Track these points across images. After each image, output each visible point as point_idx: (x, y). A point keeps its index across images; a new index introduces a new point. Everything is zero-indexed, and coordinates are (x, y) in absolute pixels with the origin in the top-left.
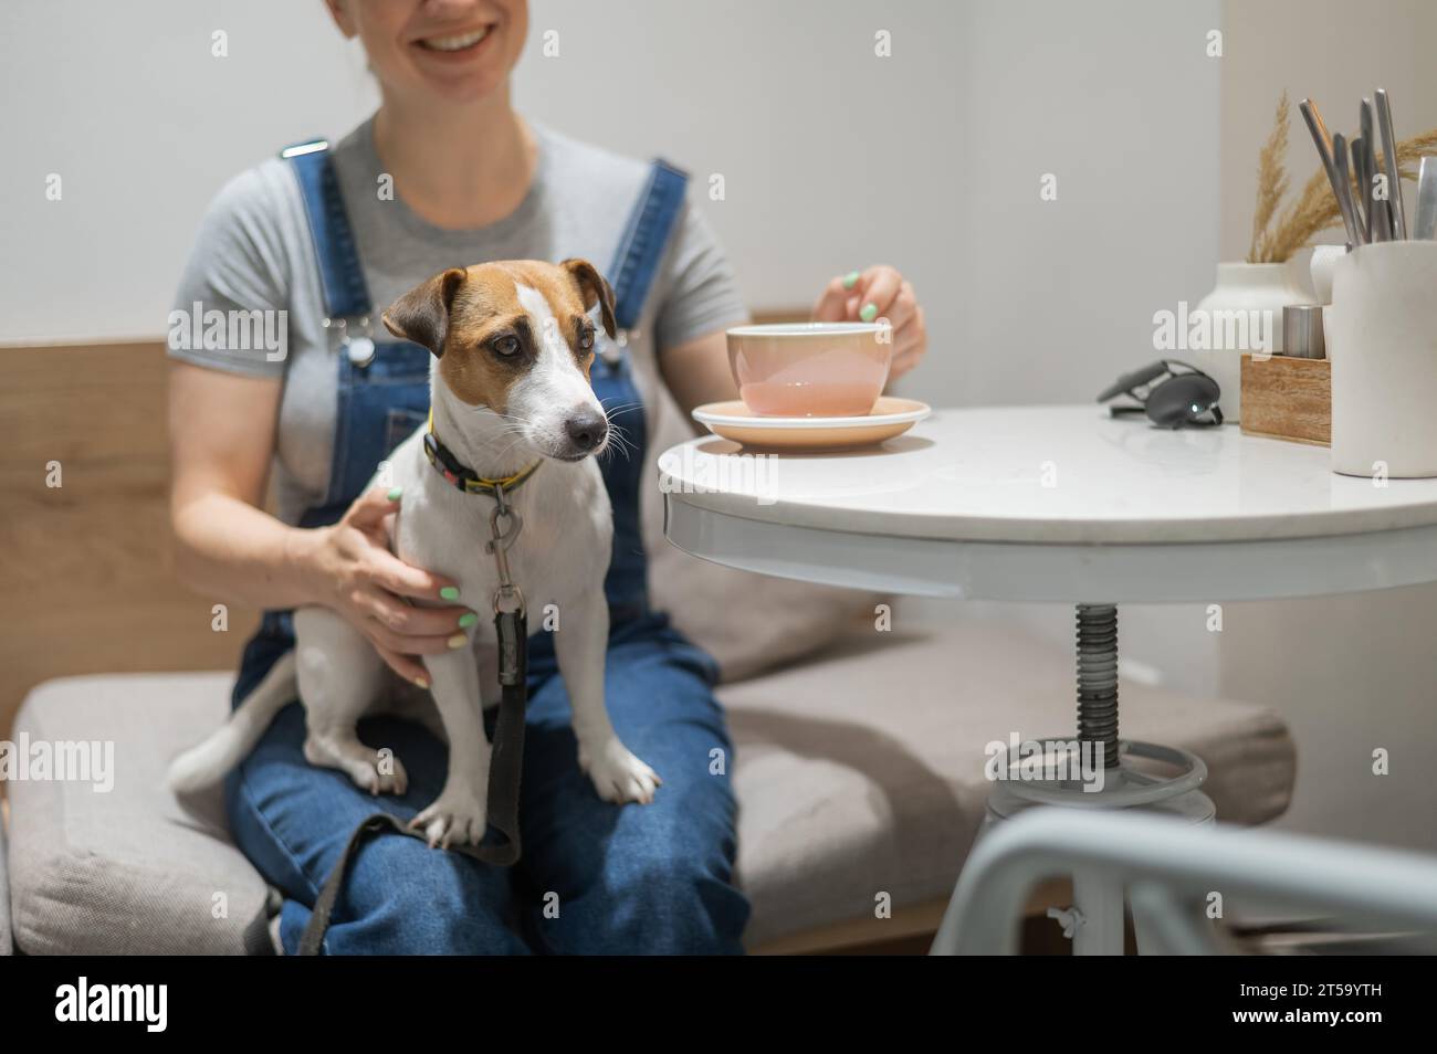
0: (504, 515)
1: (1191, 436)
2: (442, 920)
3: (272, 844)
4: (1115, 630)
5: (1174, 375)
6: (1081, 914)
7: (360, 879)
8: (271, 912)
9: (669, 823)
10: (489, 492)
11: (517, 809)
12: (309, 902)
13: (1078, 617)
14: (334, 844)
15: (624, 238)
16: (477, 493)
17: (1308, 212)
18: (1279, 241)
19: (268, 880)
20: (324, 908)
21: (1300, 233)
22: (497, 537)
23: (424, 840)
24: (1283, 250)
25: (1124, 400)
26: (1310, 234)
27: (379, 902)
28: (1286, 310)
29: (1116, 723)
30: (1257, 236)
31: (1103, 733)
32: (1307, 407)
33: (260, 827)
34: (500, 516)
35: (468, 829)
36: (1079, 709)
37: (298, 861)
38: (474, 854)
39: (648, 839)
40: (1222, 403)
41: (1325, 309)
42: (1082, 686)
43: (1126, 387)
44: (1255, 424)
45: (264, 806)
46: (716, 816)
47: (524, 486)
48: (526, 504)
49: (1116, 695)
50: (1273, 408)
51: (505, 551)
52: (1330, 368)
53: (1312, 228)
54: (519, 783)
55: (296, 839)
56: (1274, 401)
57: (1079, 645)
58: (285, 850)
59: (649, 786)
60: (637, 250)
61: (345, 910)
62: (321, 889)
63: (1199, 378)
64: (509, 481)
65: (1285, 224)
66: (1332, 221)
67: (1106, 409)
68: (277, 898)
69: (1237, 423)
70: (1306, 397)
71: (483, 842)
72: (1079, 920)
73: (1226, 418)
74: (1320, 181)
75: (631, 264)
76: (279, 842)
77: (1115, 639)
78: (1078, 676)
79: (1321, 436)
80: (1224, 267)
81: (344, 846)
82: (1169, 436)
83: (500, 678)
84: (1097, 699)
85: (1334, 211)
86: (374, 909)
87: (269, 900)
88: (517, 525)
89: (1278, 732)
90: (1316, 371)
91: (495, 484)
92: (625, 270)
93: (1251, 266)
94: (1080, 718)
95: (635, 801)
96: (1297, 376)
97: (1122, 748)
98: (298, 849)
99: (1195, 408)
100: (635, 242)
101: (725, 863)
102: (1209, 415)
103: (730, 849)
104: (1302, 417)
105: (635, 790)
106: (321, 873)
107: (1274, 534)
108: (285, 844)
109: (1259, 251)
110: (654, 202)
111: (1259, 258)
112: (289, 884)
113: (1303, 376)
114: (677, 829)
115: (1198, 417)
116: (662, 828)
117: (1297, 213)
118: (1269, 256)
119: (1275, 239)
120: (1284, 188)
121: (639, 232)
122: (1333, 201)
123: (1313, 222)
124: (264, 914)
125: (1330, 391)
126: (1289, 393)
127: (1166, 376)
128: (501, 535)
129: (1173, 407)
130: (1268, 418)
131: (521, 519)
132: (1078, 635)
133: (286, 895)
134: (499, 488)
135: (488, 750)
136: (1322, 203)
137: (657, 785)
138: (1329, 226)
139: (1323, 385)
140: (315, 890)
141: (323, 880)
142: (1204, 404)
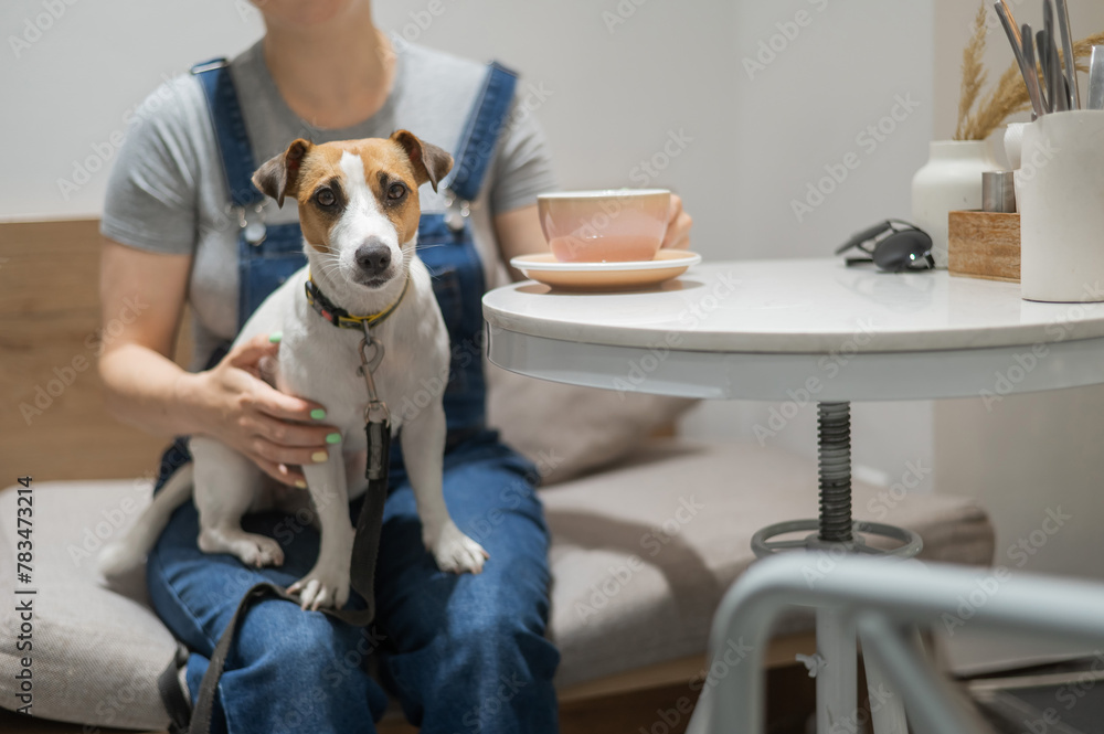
0: (369, 345)
1: (909, 279)
2: (312, 666)
3: (179, 609)
4: (849, 431)
5: (896, 231)
6: (823, 658)
7: (248, 634)
8: (179, 663)
9: (495, 588)
10: (358, 326)
11: (373, 577)
12: (207, 654)
13: (819, 421)
14: (227, 608)
15: (467, 127)
16: (348, 327)
17: (1002, 99)
18: (979, 124)
19: (177, 637)
20: (219, 658)
21: (996, 116)
22: (365, 362)
23: (298, 603)
24: (983, 130)
25: (855, 253)
26: (1003, 117)
27: (261, 652)
28: (984, 175)
29: (850, 506)
30: (961, 120)
31: (839, 514)
32: (1003, 252)
33: (170, 597)
34: (366, 347)
35: (334, 597)
36: (820, 495)
37: (199, 623)
38: (338, 616)
39: (477, 601)
40: (934, 251)
41: (1015, 172)
42: (823, 476)
43: (857, 242)
44: (961, 267)
45: (173, 580)
46: (533, 584)
47: (386, 321)
48: (387, 335)
49: (849, 484)
50: (975, 255)
51: (371, 373)
52: (1019, 220)
53: (1005, 112)
54: (376, 557)
55: (198, 605)
56: (974, 248)
57: (820, 443)
58: (189, 614)
59: (479, 559)
60: (476, 136)
61: (235, 660)
62: (217, 644)
63: (915, 233)
64: (373, 318)
65: (984, 109)
66: (1021, 106)
67: (841, 260)
68: (185, 652)
69: (946, 269)
70: (1000, 244)
71: (345, 607)
72: (821, 662)
73: (938, 263)
74: (1011, 74)
75: (472, 148)
76: (185, 608)
77: (849, 439)
78: (820, 469)
79: (1013, 274)
80: (935, 144)
81: (235, 610)
82: (892, 278)
83: (367, 474)
84: (834, 486)
85: (1023, 98)
86: (258, 658)
87: (178, 654)
88: (380, 352)
89: (980, 519)
90: (1008, 222)
91: (362, 320)
92: (467, 153)
93: (956, 143)
94: (821, 502)
95: (468, 571)
96: (994, 227)
97: (855, 527)
98: (200, 613)
99: (912, 257)
100: (475, 131)
101: (540, 621)
102: (924, 262)
103: (544, 610)
104: (998, 260)
105: (468, 562)
106: (217, 632)
107: (975, 344)
108: (189, 609)
109: (963, 131)
110: (490, 97)
111: (962, 136)
112: (193, 642)
113: (998, 227)
114: (501, 593)
115: (913, 264)
116: (488, 592)
117: (993, 101)
118: (971, 136)
119: (976, 122)
120: (983, 79)
121: (478, 121)
122: (1022, 90)
123: (1006, 107)
124: (174, 665)
125: (1019, 238)
126: (987, 241)
127: (890, 232)
128: (368, 360)
129: (895, 256)
130: (970, 262)
131: (383, 348)
132: (819, 436)
133: (192, 649)
134: (366, 324)
135: (352, 534)
136: (1014, 92)
137: (486, 559)
138: (1019, 110)
139: (1014, 233)
140: (213, 645)
141: (219, 637)
142: (919, 254)
